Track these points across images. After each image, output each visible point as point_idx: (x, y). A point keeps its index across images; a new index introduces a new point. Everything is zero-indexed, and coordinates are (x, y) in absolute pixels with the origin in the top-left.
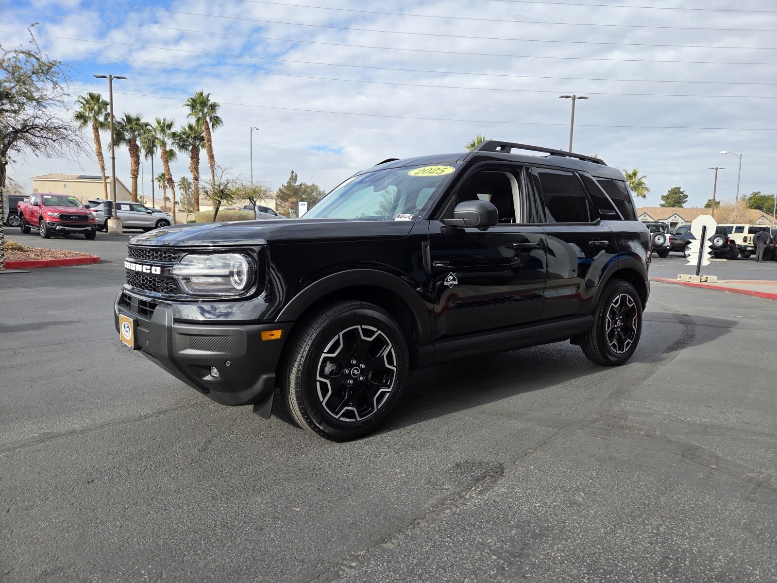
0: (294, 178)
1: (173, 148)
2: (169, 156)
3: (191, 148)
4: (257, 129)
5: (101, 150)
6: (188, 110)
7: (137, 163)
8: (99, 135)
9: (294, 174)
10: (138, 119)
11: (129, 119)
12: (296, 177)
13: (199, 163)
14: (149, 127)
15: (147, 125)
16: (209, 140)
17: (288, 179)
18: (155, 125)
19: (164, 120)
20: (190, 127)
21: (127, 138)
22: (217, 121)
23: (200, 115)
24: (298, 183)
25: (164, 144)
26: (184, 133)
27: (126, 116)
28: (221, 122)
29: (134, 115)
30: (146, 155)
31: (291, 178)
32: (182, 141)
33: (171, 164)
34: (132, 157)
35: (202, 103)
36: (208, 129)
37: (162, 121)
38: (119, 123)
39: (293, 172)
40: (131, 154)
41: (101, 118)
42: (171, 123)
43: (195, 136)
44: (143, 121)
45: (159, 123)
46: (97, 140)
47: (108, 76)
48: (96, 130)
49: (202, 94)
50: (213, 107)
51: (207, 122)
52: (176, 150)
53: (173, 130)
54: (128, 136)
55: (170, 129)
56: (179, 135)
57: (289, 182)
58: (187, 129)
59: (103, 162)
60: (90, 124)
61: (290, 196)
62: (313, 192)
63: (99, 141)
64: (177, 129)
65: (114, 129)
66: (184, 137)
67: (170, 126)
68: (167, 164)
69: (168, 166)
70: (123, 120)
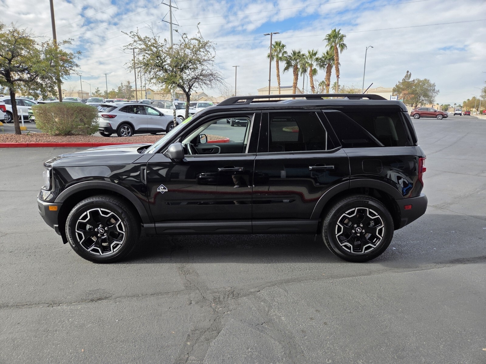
0: (408, 76)
1: (316, 68)
2: (314, 72)
3: (326, 67)
4: (372, 47)
5: (279, 74)
6: (326, 43)
7: (296, 79)
8: (279, 65)
9: (409, 73)
10: (299, 52)
11: (294, 53)
12: (410, 75)
13: (330, 75)
14: (304, 57)
15: (303, 55)
16: (338, 60)
17: (403, 77)
18: (307, 54)
19: (313, 51)
20: (327, 53)
21: (293, 65)
22: (343, 46)
23: (333, 44)
24: (411, 79)
25: (311, 65)
26: (323, 57)
27: (293, 52)
28: (346, 47)
29: (297, 51)
30: (301, 74)
31: (406, 77)
32: (321, 62)
33: (314, 78)
34: (294, 75)
35: (334, 37)
36: (337, 52)
37: (311, 52)
38: (290, 56)
39: (408, 72)
40: (294, 74)
41: (280, 55)
42: (316, 52)
43: (329, 58)
44: (301, 53)
45: (309, 53)
46: (277, 68)
47: (270, 33)
48: (278, 62)
49: (335, 30)
50: (342, 38)
51: (337, 48)
52: (318, 68)
53: (317, 56)
54: (293, 63)
55: (315, 56)
56: (321, 59)
57: (404, 80)
58: (326, 54)
59: (280, 80)
60: (275, 59)
61: (403, 90)
62: (425, 85)
63: (279, 68)
64: (320, 55)
65: (287, 60)
66: (323, 59)
67: (315, 54)
68: (312, 78)
69: (313, 79)
70: (292, 54)
